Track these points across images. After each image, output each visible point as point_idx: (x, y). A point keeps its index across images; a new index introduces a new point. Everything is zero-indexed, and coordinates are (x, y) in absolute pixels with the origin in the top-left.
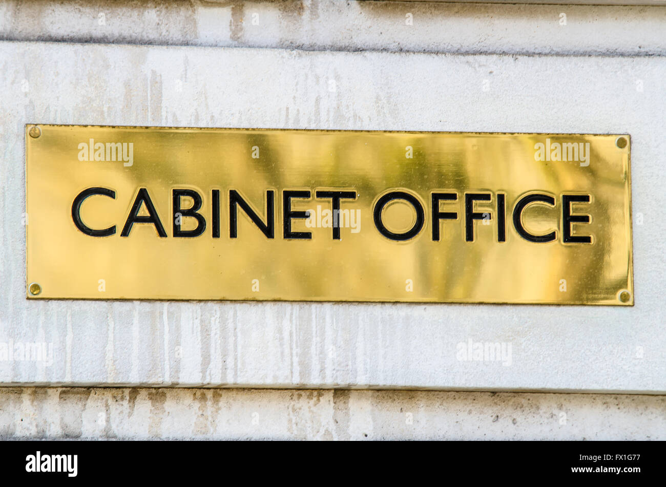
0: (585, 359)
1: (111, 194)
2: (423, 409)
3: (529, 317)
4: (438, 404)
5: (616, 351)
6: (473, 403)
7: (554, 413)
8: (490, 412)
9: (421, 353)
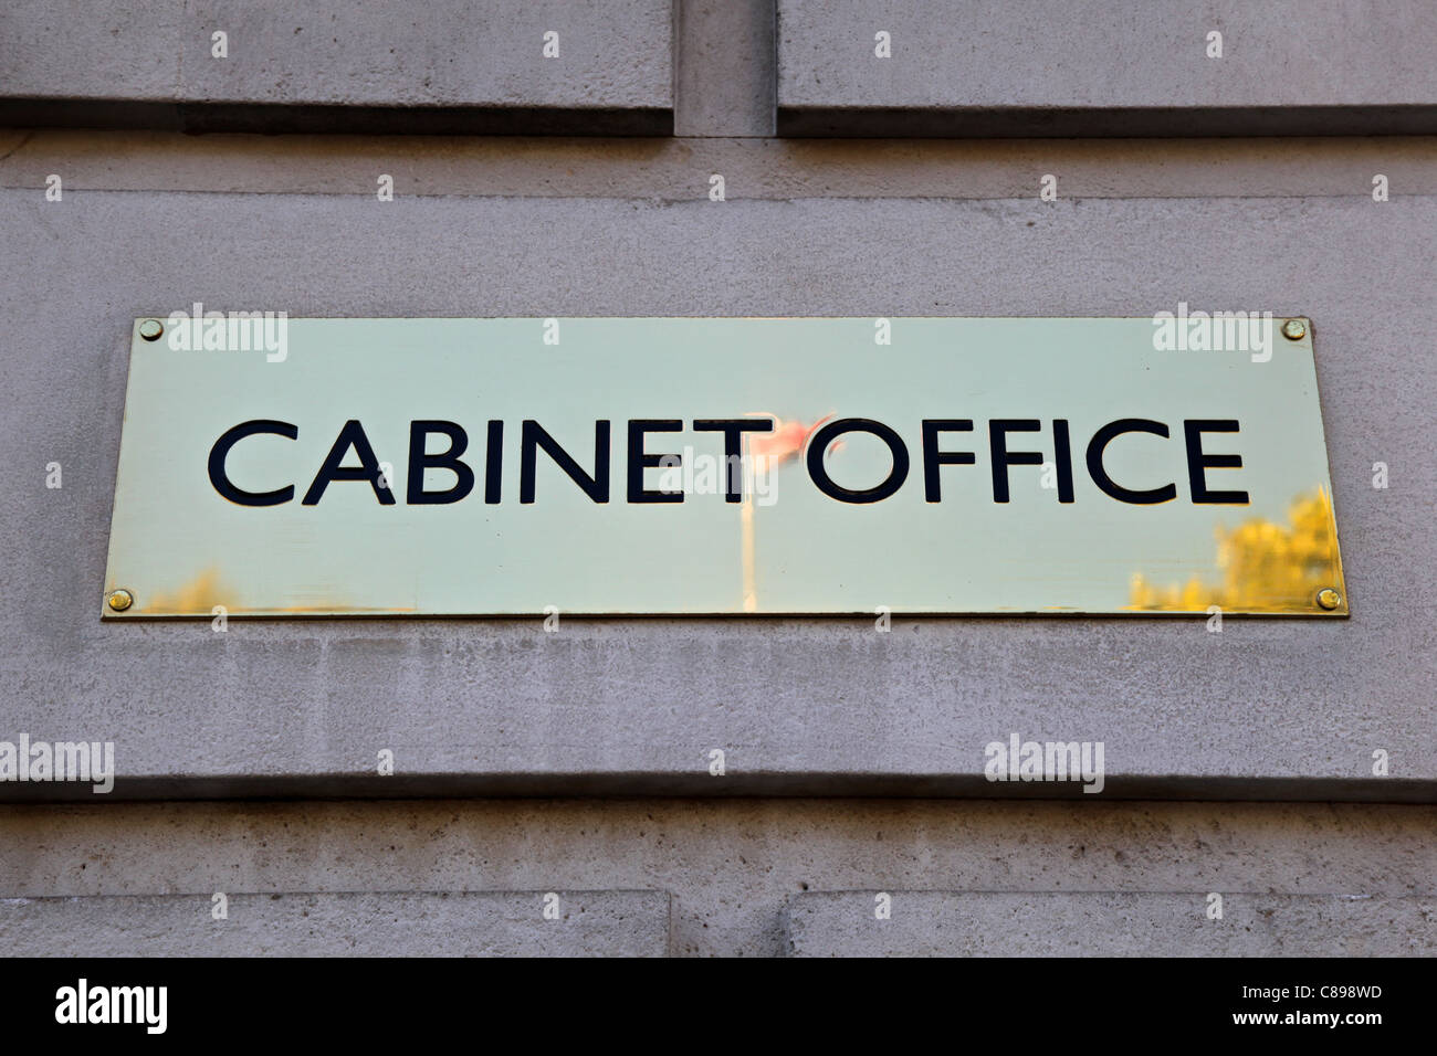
0: (1255, 719)
1: (289, 431)
2: (923, 833)
3: (1132, 642)
4: (955, 824)
5: (1321, 703)
6: (1028, 820)
7: (1202, 839)
8: (1068, 838)
9: (911, 711)
